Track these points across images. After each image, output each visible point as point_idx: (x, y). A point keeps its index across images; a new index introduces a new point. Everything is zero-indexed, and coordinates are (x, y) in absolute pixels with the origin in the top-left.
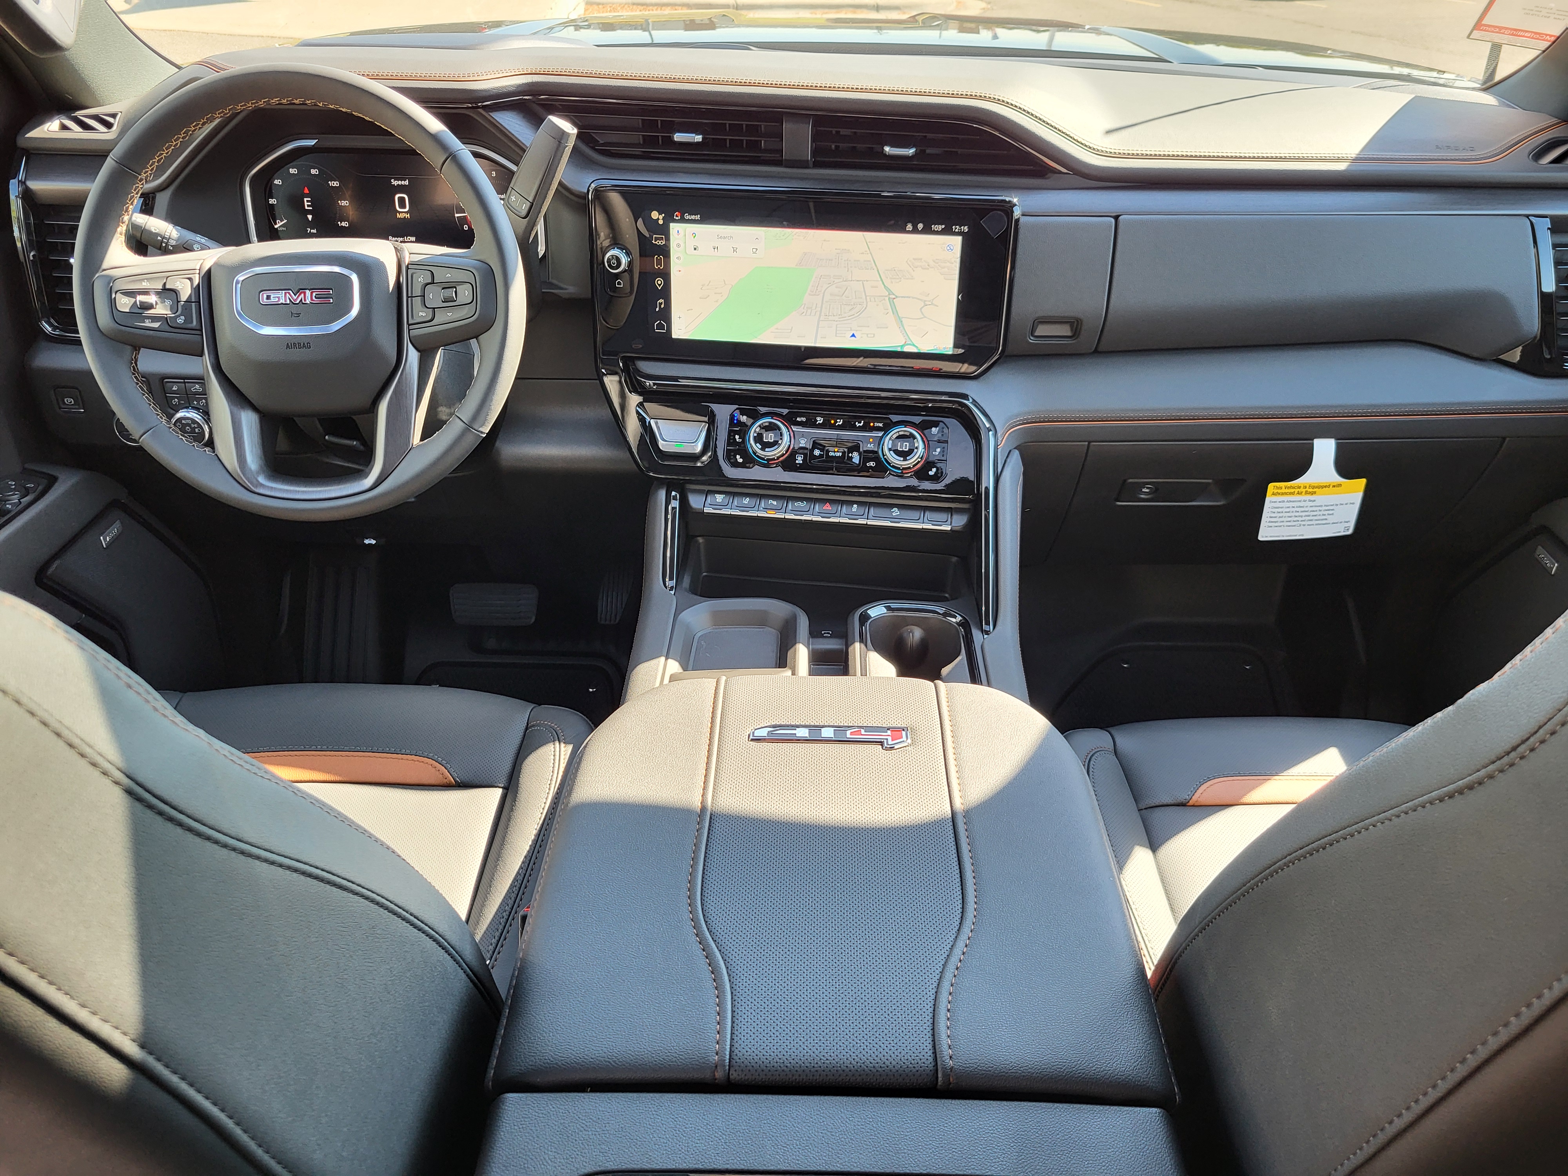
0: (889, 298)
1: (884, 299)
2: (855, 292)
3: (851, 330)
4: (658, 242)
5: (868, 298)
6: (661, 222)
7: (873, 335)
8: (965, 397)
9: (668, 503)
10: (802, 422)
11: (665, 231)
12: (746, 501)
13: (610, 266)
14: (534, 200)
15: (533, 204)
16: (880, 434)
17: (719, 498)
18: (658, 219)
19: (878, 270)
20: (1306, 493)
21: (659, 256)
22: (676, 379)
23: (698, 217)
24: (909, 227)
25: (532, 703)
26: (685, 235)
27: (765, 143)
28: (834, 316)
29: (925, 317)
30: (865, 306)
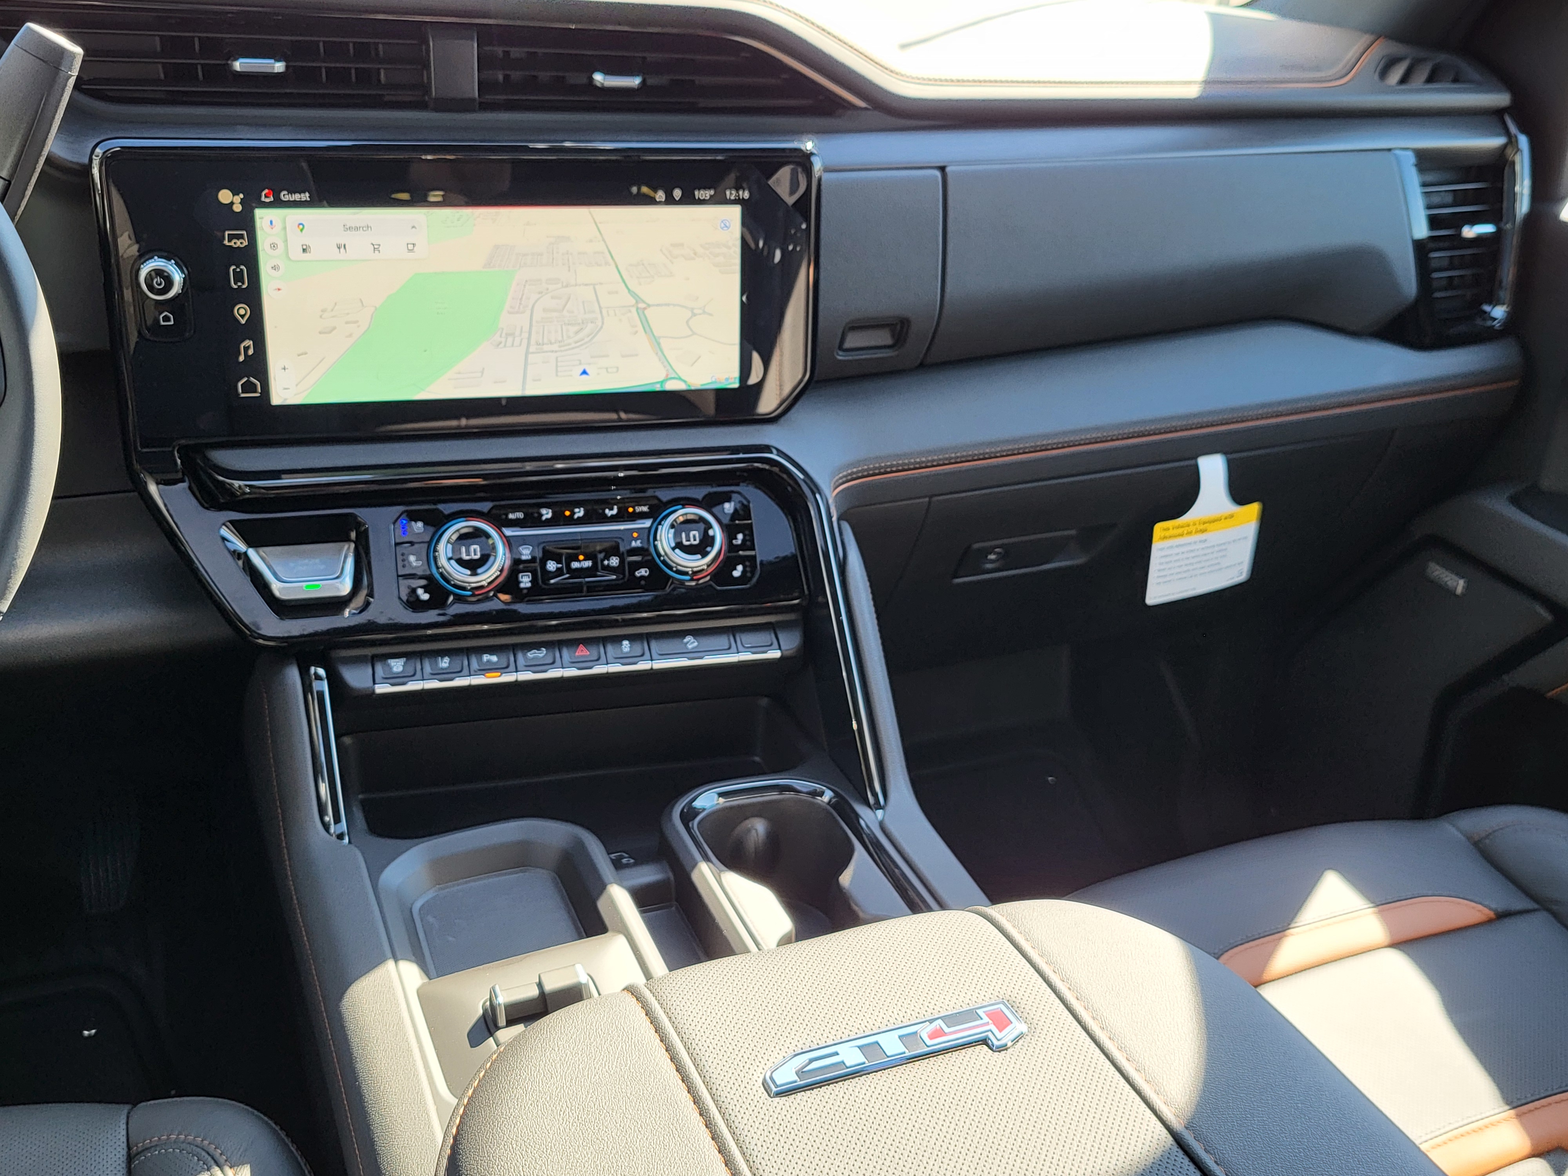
0: (637, 309)
1: (630, 311)
2: (583, 302)
3: (580, 364)
4: (235, 243)
5: (604, 311)
6: (238, 208)
7: (615, 370)
8: (767, 448)
9: (307, 688)
10: (517, 520)
11: (246, 223)
12: (444, 663)
13: (151, 288)
14: (12, 175)
15: (10, 182)
16: (647, 523)
17: (397, 665)
18: (232, 203)
19: (617, 267)
20: (1197, 532)
21: (238, 266)
22: (276, 474)
23: (305, 197)
24: (660, 195)
25: (124, 1103)
26: (285, 228)
27: (386, 76)
28: (551, 343)
29: (694, 333)
30: (600, 324)
